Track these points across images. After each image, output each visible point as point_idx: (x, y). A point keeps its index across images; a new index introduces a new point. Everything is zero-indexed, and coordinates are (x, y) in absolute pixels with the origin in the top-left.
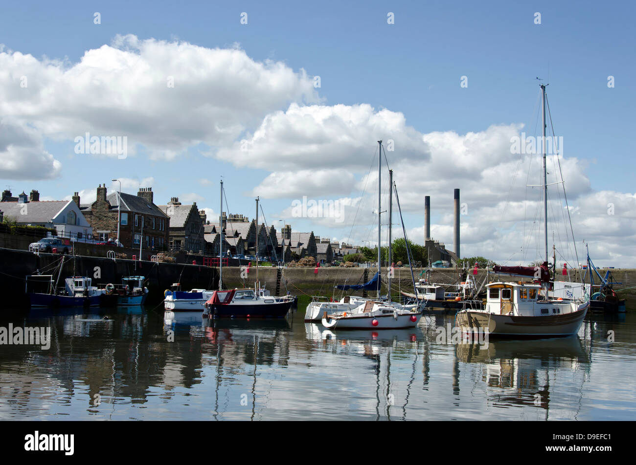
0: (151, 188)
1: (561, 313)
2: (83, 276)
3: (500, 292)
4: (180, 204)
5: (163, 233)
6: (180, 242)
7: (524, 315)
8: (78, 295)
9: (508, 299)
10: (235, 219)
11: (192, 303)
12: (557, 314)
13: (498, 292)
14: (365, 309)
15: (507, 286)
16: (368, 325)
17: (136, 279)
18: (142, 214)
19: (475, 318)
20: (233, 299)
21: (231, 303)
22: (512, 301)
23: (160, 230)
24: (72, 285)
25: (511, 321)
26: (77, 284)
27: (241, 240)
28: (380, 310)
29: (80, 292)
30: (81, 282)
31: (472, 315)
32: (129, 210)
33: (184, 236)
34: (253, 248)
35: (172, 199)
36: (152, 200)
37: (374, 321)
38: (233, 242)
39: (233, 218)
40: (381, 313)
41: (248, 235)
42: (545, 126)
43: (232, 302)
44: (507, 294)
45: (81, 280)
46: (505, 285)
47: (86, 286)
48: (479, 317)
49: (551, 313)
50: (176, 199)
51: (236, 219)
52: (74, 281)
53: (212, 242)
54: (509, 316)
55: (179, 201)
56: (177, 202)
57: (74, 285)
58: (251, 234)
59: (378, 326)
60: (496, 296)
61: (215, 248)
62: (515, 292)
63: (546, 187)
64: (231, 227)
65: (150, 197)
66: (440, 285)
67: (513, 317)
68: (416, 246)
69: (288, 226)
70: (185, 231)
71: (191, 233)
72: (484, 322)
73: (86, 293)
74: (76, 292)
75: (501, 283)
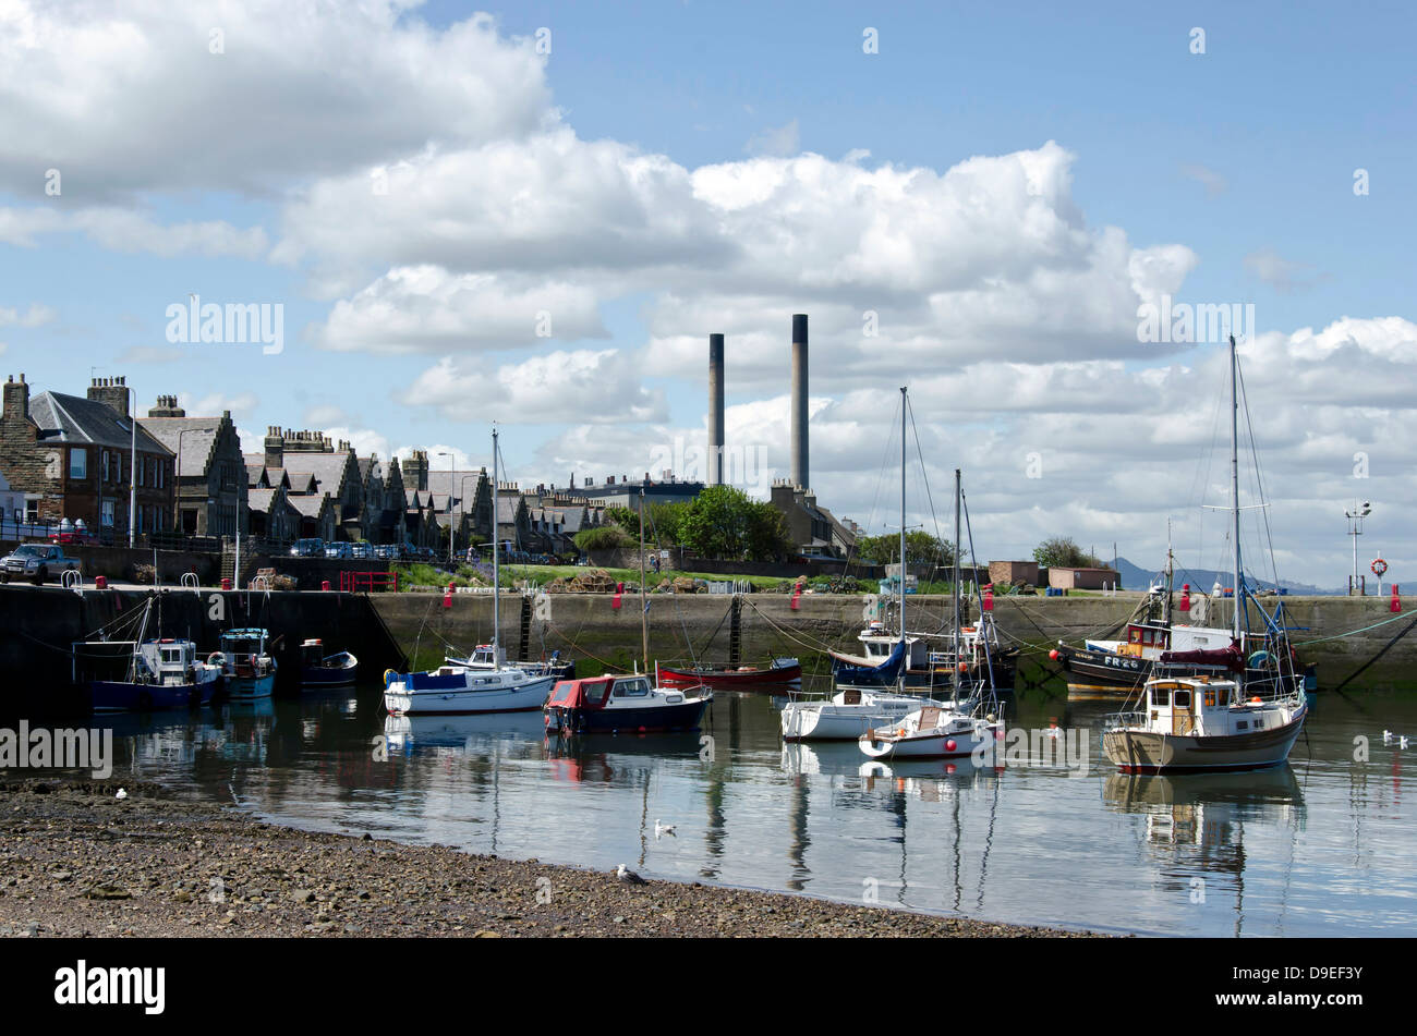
0: (123, 379)
1: (1267, 727)
2: (180, 637)
3: (1170, 694)
4: (182, 414)
5: (161, 494)
6: (194, 512)
7: (1213, 735)
8: (169, 682)
9: (1184, 707)
10: (302, 444)
11: (445, 698)
12: (1260, 730)
13: (1167, 695)
14: (921, 722)
15: (1183, 687)
16: (940, 751)
17: (254, 636)
18: (118, 450)
19: (1138, 742)
20: (611, 697)
21: (608, 706)
22: (1192, 711)
23: (156, 486)
24: (154, 660)
25: (1195, 746)
26: (166, 655)
27: (328, 501)
28: (954, 722)
29: (176, 674)
30: (176, 653)
31: (1133, 737)
32: (91, 441)
33: (204, 499)
34: (355, 520)
35: (159, 401)
36: (127, 410)
37: (950, 743)
38: (309, 507)
39: (296, 441)
40: (954, 729)
41: (342, 487)
42: (1236, 406)
43: (608, 702)
44: (1184, 698)
45: (178, 647)
46: (1180, 685)
47: (189, 660)
48: (1144, 741)
49: (1251, 729)
50: (171, 400)
51: (303, 442)
52: (159, 650)
53: (266, 511)
54: (1191, 738)
55: (181, 405)
56: (174, 409)
57: (159, 658)
58: (349, 483)
59: (956, 751)
60: (1164, 702)
61: (275, 525)
62: (1198, 697)
63: (1237, 511)
64: (297, 466)
65: (123, 400)
66: (916, 636)
67: (1197, 739)
68: (758, 506)
69: (420, 455)
70: (206, 487)
71: (221, 489)
72: (1154, 749)
73: (191, 675)
74: (164, 674)
75: (1173, 680)
